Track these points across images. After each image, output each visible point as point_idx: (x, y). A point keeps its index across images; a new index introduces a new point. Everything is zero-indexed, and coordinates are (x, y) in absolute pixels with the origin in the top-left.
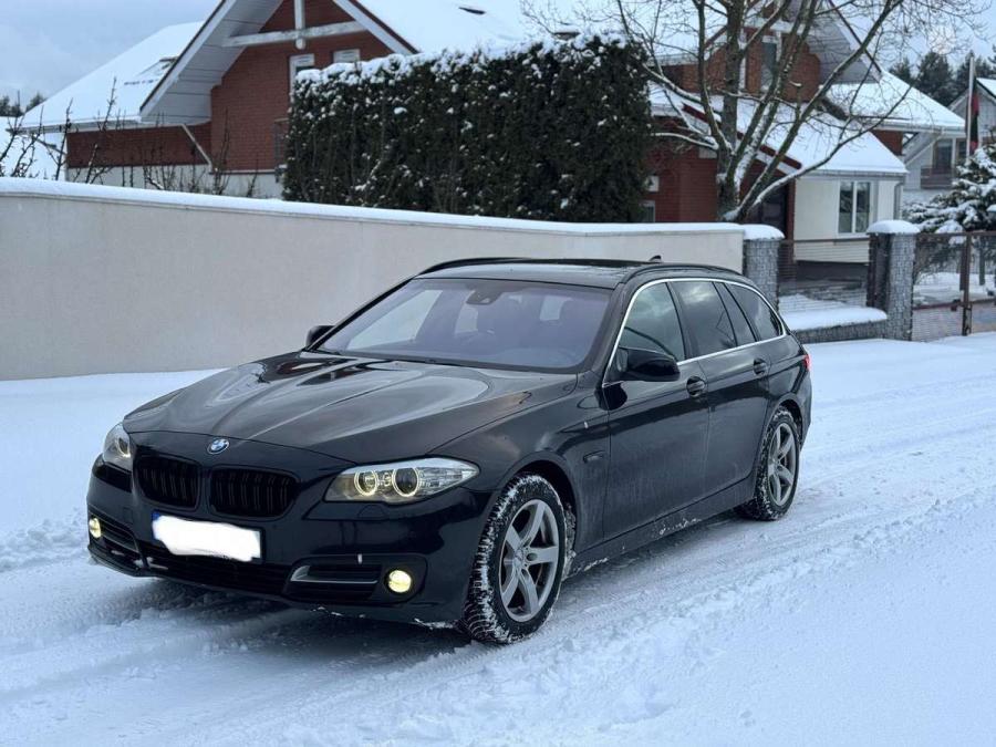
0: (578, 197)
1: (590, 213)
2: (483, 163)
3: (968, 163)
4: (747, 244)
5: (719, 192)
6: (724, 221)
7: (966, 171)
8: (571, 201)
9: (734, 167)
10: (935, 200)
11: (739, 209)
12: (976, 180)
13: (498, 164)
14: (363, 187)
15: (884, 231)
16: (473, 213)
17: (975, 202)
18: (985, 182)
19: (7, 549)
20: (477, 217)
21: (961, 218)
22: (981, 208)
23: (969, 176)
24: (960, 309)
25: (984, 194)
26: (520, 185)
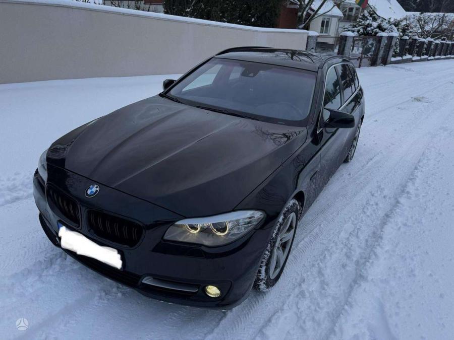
0: (258, 18)
1: (261, 23)
2: (227, 4)
3: (362, 14)
4: (309, 37)
5: (298, 19)
6: (299, 29)
7: (361, 17)
8: (255, 19)
9: (304, 11)
10: (350, 25)
11: (303, 25)
12: (363, 20)
13: (232, 5)
14: (189, 10)
15: (345, 35)
16: (224, 22)
17: (363, 27)
18: (366, 21)
19: (20, 187)
20: (226, 23)
21: (358, 31)
22: (365, 29)
23: (361, 18)
24: (359, 60)
25: (366, 24)
26: (239, 13)
